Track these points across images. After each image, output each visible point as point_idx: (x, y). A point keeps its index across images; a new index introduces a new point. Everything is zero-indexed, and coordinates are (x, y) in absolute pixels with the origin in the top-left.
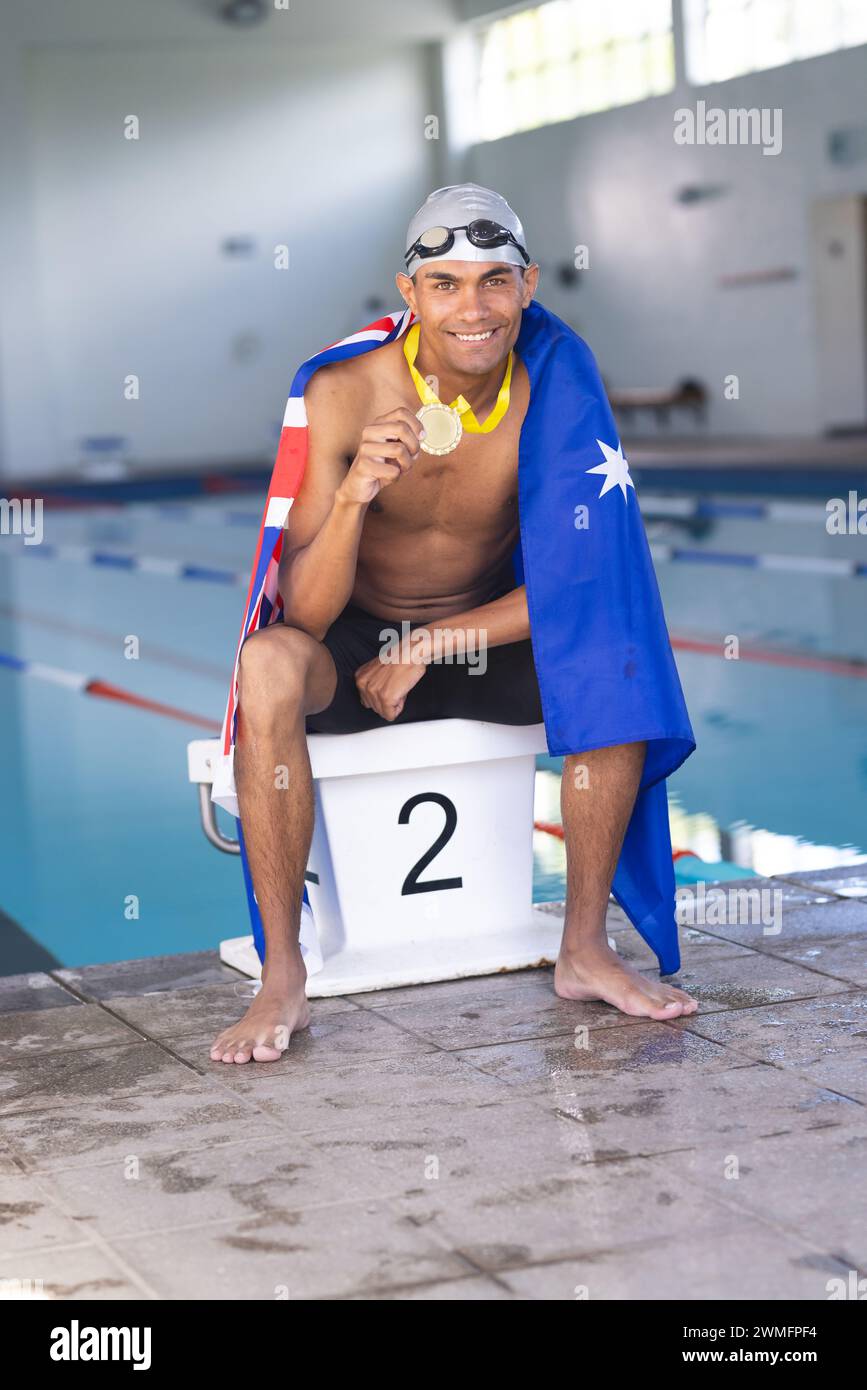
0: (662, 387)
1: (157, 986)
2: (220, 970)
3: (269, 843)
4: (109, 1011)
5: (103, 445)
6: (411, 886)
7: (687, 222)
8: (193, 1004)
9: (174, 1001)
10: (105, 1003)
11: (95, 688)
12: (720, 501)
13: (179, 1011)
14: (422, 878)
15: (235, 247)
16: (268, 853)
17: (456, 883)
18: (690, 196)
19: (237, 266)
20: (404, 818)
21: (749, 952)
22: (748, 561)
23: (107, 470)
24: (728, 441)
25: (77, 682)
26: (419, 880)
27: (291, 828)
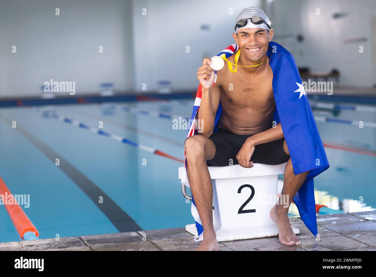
0: (326, 71)
1: (167, 237)
2: (185, 233)
3: (200, 197)
4: (153, 243)
5: (164, 83)
6: (241, 211)
7: (335, 24)
8: (177, 242)
9: (171, 241)
10: (152, 241)
11: (157, 152)
12: (342, 105)
13: (172, 244)
14: (244, 209)
15: (204, 27)
16: (200, 200)
17: (254, 211)
18: (336, 16)
19: (205, 33)
20: (239, 191)
21: (339, 235)
22: (349, 122)
23: (165, 90)
24: (345, 88)
25: (152, 150)
26: (243, 210)
27: (206, 192)
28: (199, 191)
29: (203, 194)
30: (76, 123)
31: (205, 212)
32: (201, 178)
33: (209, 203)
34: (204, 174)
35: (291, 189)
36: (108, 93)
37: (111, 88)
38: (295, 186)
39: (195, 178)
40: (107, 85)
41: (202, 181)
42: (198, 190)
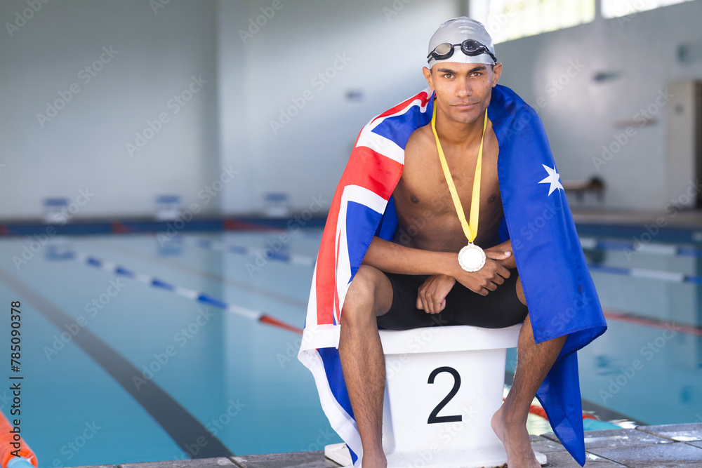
0: (580, 180)
2: (324, 461)
5: (276, 198)
6: (433, 419)
7: (598, 91)
11: (264, 319)
12: (609, 241)
14: (440, 414)
15: (353, 95)
17: (458, 418)
18: (600, 77)
19: (353, 105)
20: (431, 380)
21: (622, 466)
22: (624, 272)
23: (278, 211)
24: (615, 210)
25: (254, 315)
26: (437, 416)
27: (372, 378)
28: (360, 375)
29: (368, 381)
30: (109, 266)
31: (369, 417)
32: (365, 351)
33: (378, 399)
34: (371, 343)
35: (531, 372)
36: (169, 214)
37: (175, 205)
38: (539, 368)
39: (355, 349)
40: (168, 200)
41: (367, 356)
42: (357, 373)
